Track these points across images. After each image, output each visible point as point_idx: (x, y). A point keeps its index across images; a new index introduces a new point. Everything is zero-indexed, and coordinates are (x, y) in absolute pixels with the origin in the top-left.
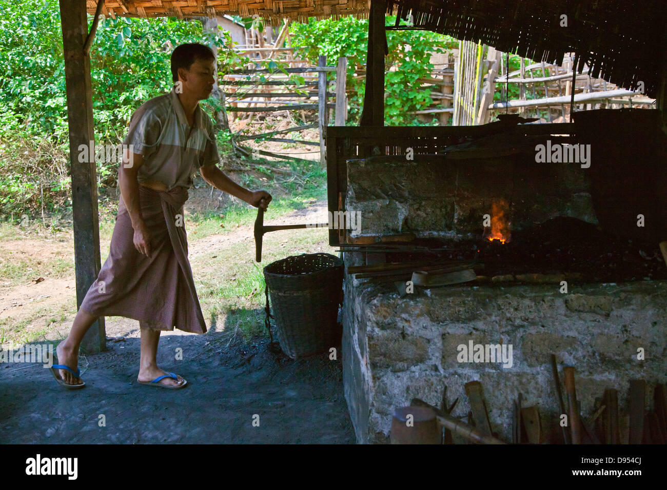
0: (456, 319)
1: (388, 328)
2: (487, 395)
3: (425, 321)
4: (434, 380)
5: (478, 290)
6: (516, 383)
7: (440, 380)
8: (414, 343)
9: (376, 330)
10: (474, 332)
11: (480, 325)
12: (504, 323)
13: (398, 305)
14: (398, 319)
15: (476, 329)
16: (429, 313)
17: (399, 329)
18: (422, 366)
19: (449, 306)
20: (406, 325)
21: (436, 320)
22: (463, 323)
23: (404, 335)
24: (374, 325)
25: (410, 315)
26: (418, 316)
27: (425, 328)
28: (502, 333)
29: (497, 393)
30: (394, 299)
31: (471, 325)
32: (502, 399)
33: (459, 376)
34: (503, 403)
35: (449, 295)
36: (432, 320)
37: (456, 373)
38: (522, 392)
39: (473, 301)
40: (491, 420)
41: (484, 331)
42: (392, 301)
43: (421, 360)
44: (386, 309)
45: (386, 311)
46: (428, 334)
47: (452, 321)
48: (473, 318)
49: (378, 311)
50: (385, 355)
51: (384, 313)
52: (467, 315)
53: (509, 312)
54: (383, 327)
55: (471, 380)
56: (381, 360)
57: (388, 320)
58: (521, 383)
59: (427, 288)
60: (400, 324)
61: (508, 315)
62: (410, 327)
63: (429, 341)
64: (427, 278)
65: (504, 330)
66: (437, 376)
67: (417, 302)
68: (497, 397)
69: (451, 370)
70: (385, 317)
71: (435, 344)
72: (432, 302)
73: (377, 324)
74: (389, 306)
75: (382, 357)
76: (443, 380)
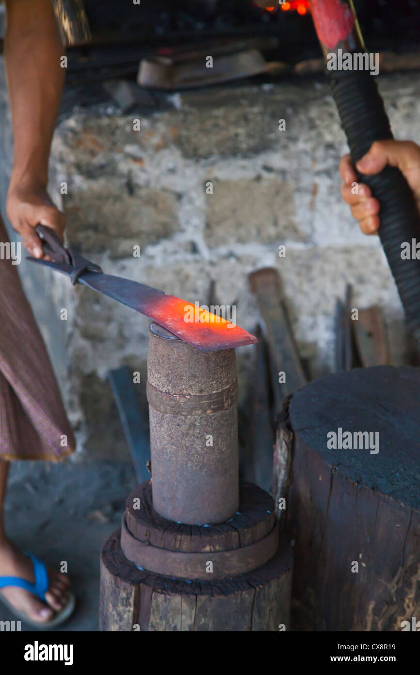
0: (232, 151)
1: (101, 175)
2: (289, 292)
3: (172, 158)
4: (191, 270)
5: (271, 92)
6: (342, 266)
7: (202, 270)
8: (152, 201)
9: (78, 180)
10: (265, 175)
11: (276, 160)
12: (320, 153)
13: (117, 127)
14: (118, 157)
15: (268, 169)
16: (179, 142)
17: (121, 176)
18: (166, 245)
19: (216, 125)
20: (135, 167)
21: (193, 154)
22: (245, 156)
23: (131, 188)
24: (73, 170)
25: (143, 147)
26: (158, 148)
27: (172, 171)
28: (318, 173)
29: (306, 287)
30: (109, 116)
31: (261, 160)
32: (315, 296)
33: (238, 259)
34: (317, 305)
35: (218, 104)
36: (186, 155)
37: (231, 255)
38: (352, 281)
39: (262, 114)
40: (298, 336)
41: (283, 172)
42: (105, 121)
43: (164, 233)
44: (94, 136)
45: (94, 142)
46: (177, 183)
47: (224, 156)
48: (263, 146)
49: (79, 142)
50: (95, 228)
51: (90, 146)
52: (252, 142)
53: (331, 132)
54: (90, 173)
55: (260, 265)
56: (88, 238)
57: (99, 160)
58: (350, 265)
59: (172, 91)
60: (124, 167)
61: (328, 138)
62: (143, 170)
63: (179, 197)
64: (169, 73)
65: (320, 167)
66: (196, 261)
67: (154, 121)
68: (306, 295)
69: (223, 250)
70: (93, 154)
71: (191, 201)
72: (184, 121)
73: (78, 167)
74: (100, 131)
75: (91, 233)
76: (208, 268)
